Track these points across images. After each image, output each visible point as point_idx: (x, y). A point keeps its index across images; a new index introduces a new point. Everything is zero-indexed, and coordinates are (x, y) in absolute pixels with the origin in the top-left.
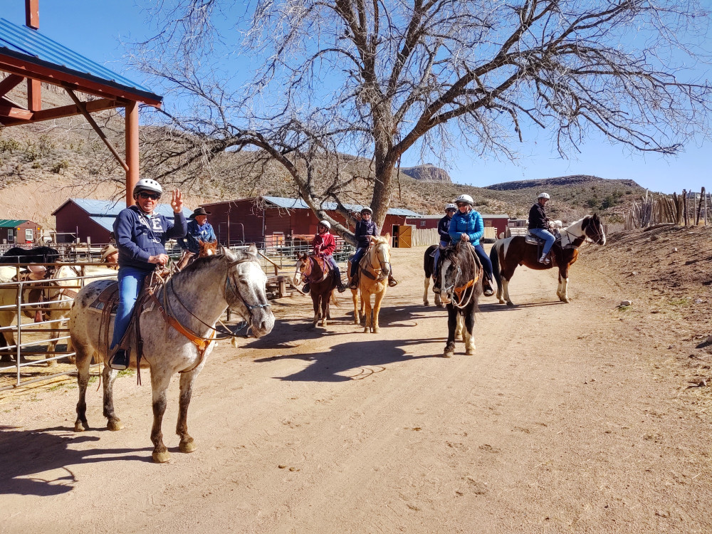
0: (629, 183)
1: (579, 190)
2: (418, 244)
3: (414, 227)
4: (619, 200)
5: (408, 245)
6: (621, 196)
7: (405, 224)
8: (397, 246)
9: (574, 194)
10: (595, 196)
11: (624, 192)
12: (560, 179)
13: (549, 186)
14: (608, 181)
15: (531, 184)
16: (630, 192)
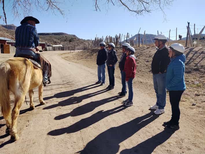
0: (74, 36)
1: (62, 37)
2: (13, 52)
3: (10, 45)
4: (73, 40)
5: (9, 52)
6: (73, 39)
7: (6, 44)
8: (3, 53)
9: (61, 38)
10: (67, 39)
11: (74, 38)
13: (53, 35)
14: (69, 35)
15: (48, 34)
16: (75, 38)
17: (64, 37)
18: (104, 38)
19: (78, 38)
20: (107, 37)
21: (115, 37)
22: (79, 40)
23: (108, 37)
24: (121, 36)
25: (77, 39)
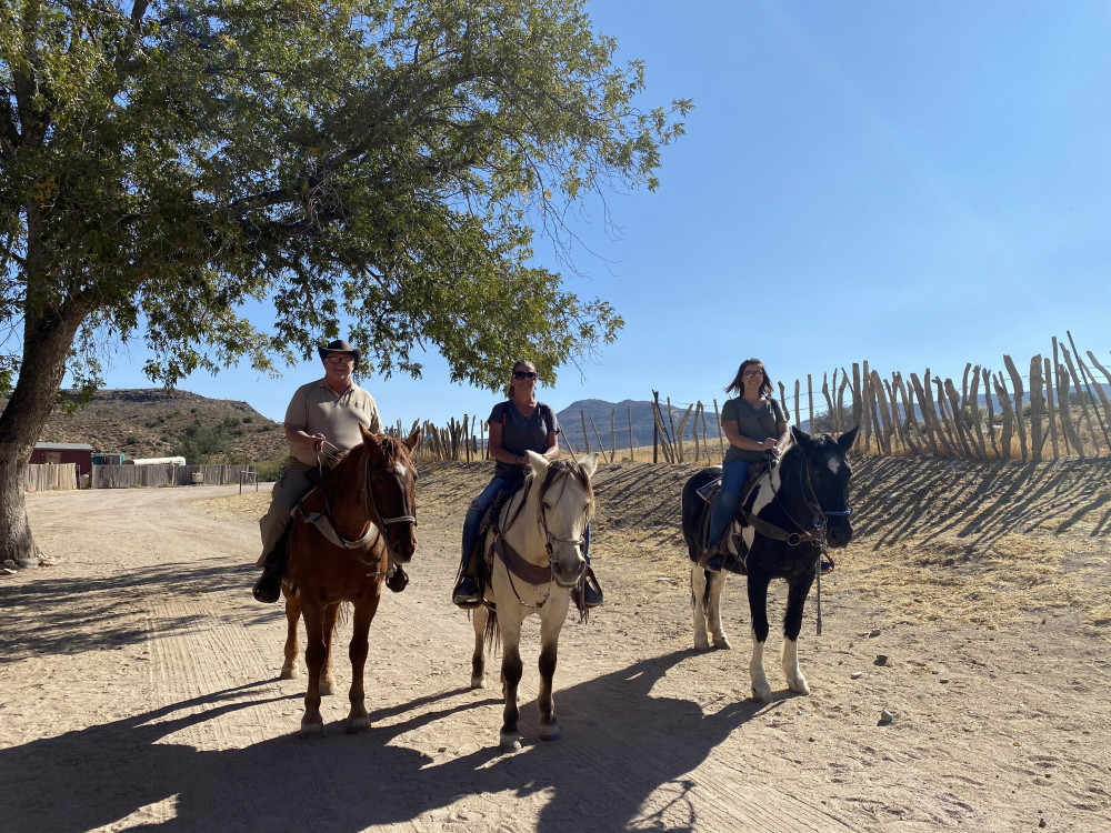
0: (242, 406)
1: (171, 411)
4: (235, 430)
6: (236, 424)
9: (164, 417)
10: (197, 422)
11: (240, 420)
12: (136, 392)
16: (247, 421)
17: (184, 412)
18: (403, 427)
19: (265, 420)
20: (416, 423)
21: (445, 427)
22: (266, 429)
23: (421, 425)
24: (470, 423)
25: (258, 426)
